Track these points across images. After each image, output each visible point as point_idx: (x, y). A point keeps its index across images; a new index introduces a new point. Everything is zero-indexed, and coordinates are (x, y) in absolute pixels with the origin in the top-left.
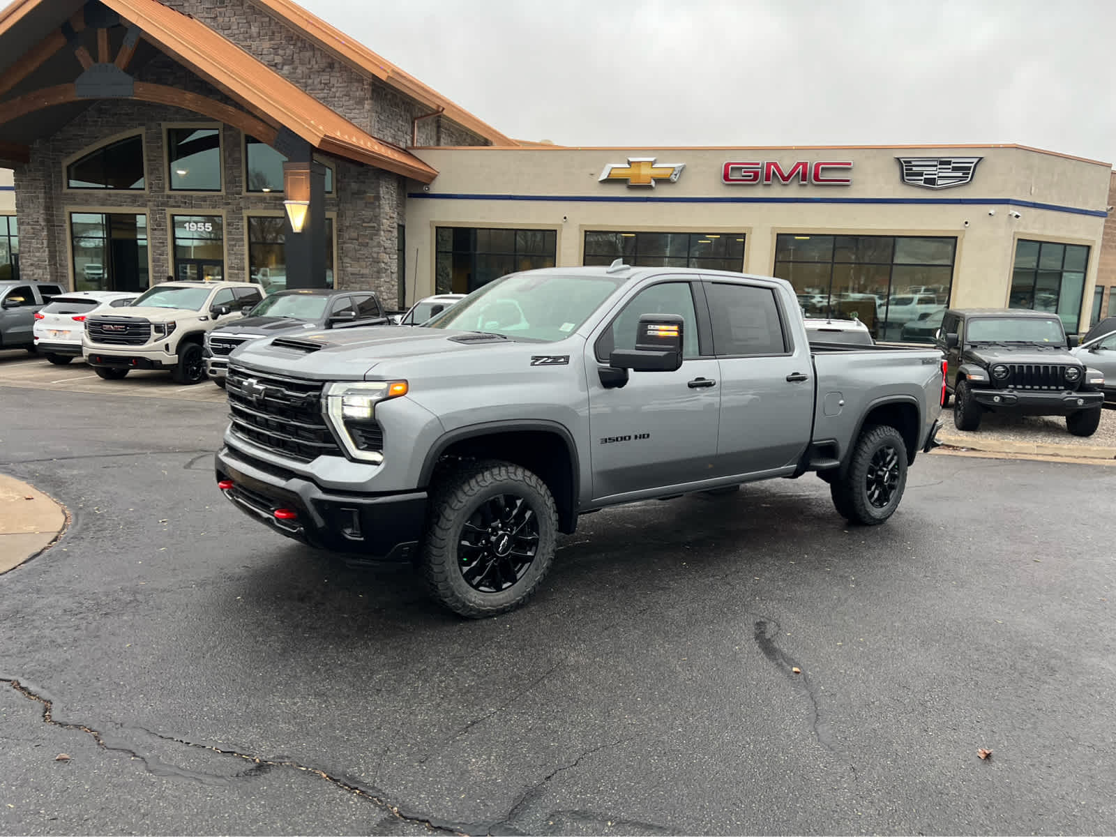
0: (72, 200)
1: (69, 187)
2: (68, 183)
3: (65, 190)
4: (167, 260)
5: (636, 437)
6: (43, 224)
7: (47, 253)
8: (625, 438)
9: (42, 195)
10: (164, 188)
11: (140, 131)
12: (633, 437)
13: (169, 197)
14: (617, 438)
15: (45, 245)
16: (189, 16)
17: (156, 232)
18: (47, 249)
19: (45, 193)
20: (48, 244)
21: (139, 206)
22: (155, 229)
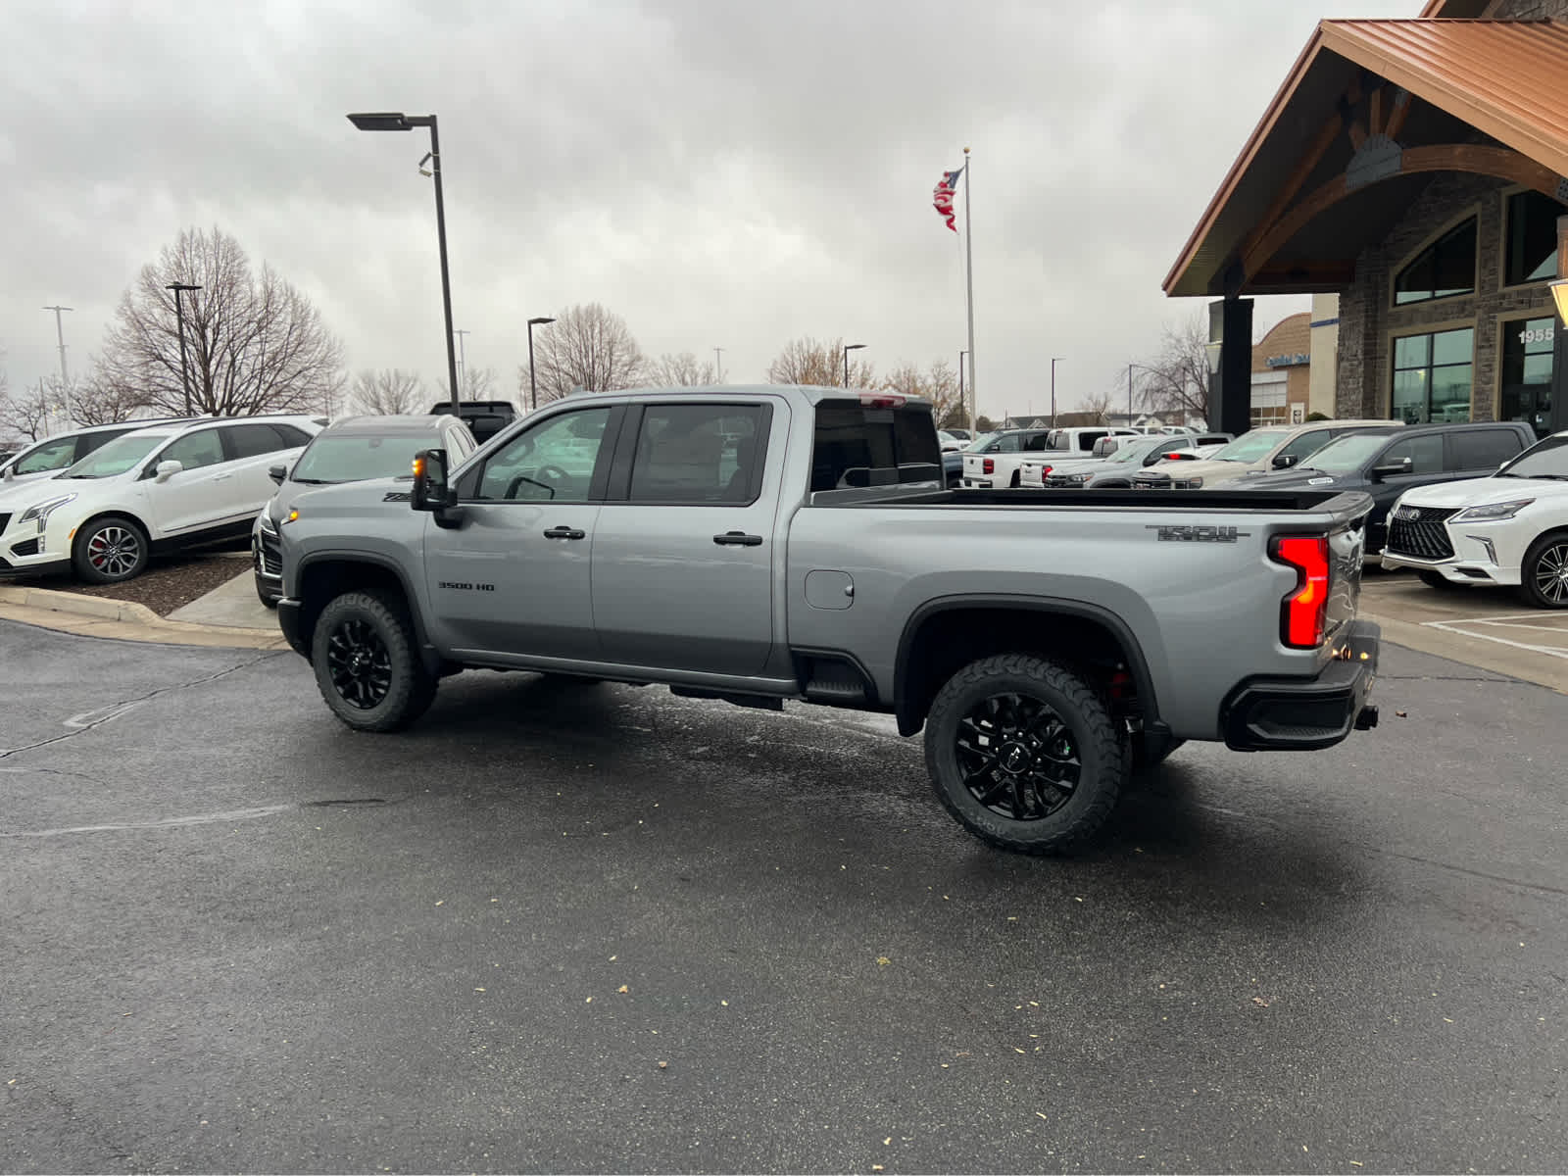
0: (1397, 320)
1: (1395, 305)
2: (1395, 296)
3: (1391, 310)
4: (1492, 390)
5: (478, 587)
6: (1360, 357)
7: (1361, 396)
8: (466, 585)
9: (1362, 321)
10: (1497, 285)
11: (1477, 208)
12: (475, 586)
13: (1503, 296)
14: (457, 585)
15: (1361, 384)
16: (1547, 21)
17: (1483, 351)
18: (1362, 390)
19: (1367, 317)
20: (1364, 382)
21: (1466, 316)
22: (1483, 347)
